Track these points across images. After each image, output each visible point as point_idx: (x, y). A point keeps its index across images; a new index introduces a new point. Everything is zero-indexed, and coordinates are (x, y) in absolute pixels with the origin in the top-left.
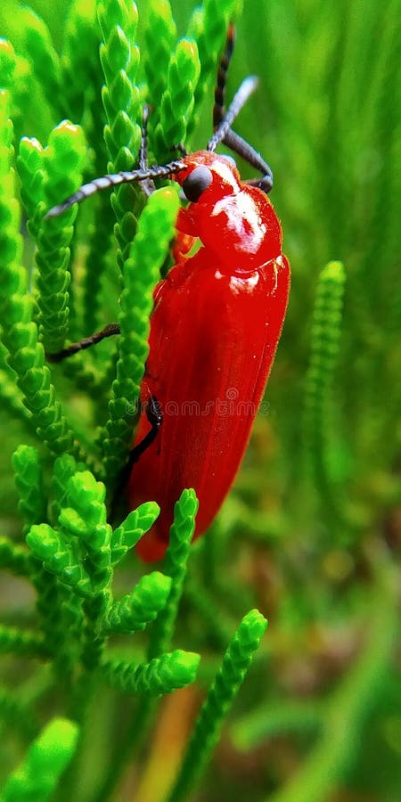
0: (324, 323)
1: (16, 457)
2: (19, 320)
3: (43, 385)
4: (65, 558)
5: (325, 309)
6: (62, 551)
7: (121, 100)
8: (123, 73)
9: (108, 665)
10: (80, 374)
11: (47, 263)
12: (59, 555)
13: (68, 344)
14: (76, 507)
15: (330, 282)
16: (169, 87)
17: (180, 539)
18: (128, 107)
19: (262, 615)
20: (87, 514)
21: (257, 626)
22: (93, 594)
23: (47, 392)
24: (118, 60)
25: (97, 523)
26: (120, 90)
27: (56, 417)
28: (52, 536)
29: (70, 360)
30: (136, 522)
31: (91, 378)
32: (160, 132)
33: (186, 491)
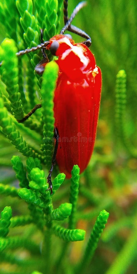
0: (120, 93)
1: (12, 160)
2: (3, 117)
3: (17, 137)
4: (34, 198)
5: (120, 88)
6: (32, 196)
7: (28, 23)
8: (27, 11)
9: (55, 228)
10: (31, 125)
11: (10, 91)
12: (31, 197)
13: (25, 115)
14: (34, 181)
15: (121, 78)
16: (47, 13)
17: (75, 182)
18: (31, 25)
19: (107, 212)
20: (39, 182)
21: (105, 216)
22: (46, 207)
23: (19, 139)
24: (24, 6)
25: (43, 185)
26: (27, 18)
27: (24, 146)
28: (27, 192)
29: (27, 121)
30: (57, 181)
31: (36, 125)
32: (46, 32)
33: (75, 166)
